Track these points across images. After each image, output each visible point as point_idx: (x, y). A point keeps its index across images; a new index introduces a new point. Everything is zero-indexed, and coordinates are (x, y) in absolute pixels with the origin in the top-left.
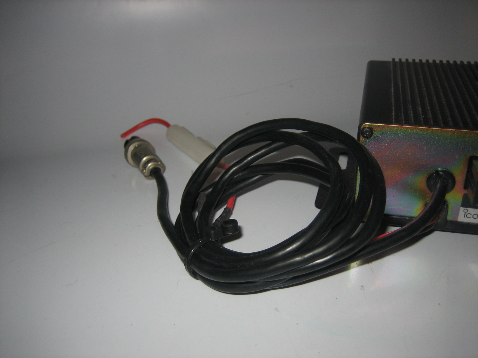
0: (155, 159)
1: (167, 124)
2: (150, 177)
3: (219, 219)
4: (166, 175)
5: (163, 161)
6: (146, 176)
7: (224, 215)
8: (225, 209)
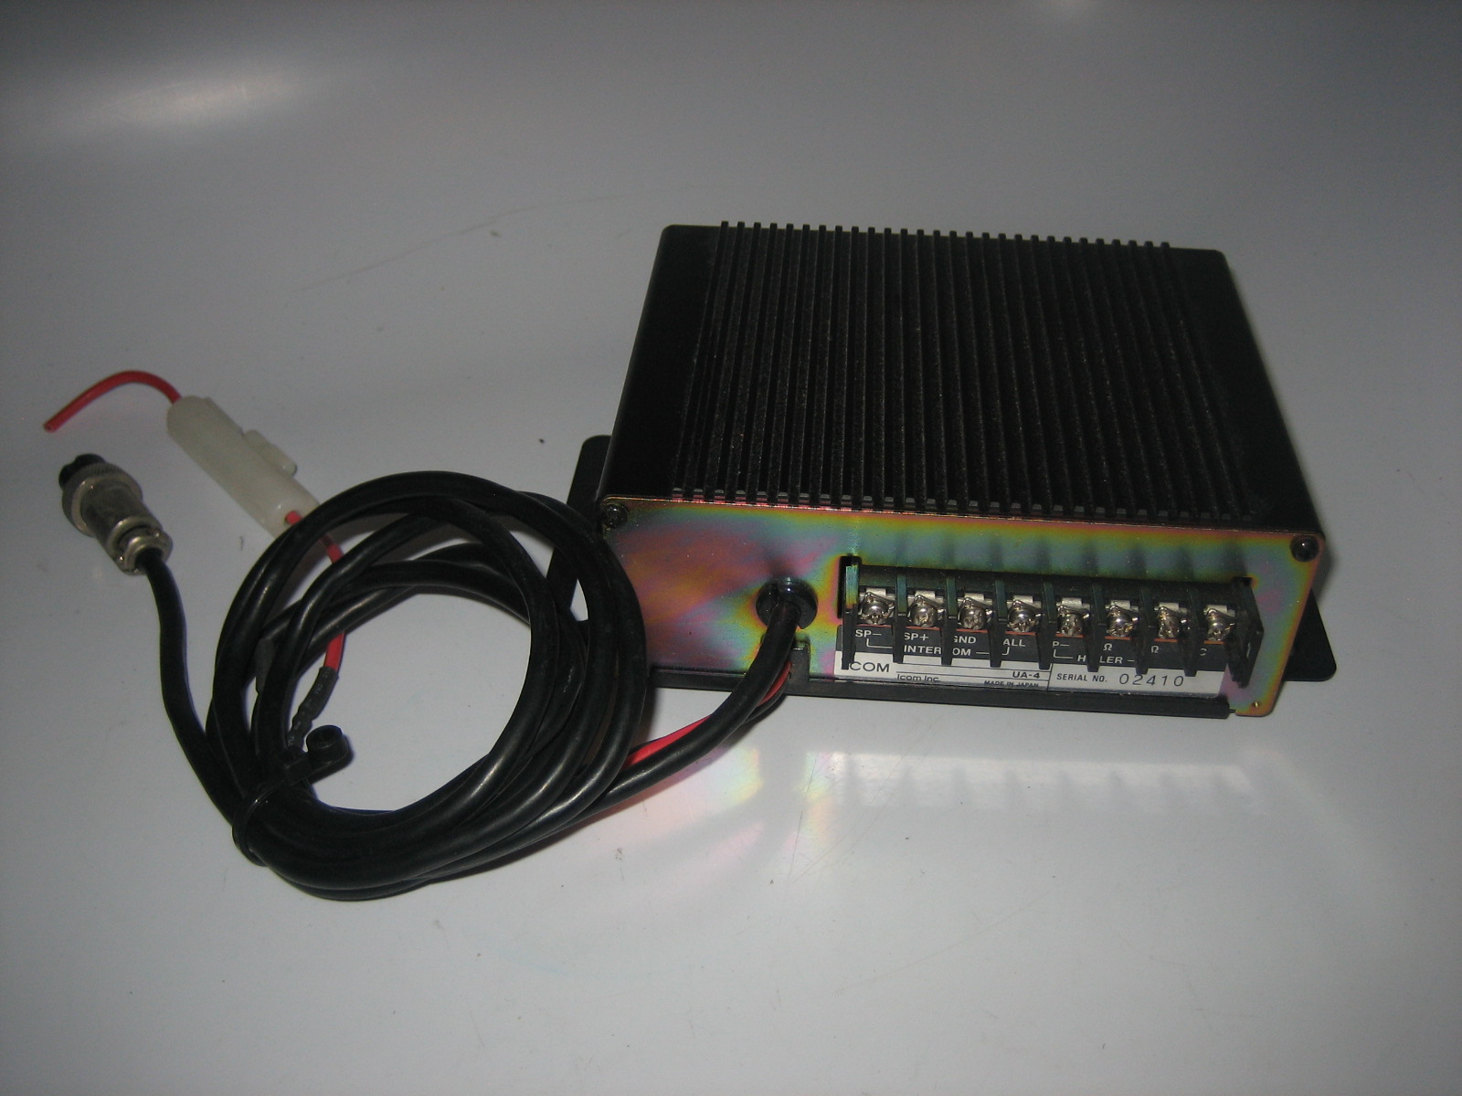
0: (146, 526)
1: (171, 394)
2: (136, 571)
3: (307, 705)
4: (176, 564)
5: (166, 529)
6: (125, 571)
7: (319, 689)
8: (321, 670)
